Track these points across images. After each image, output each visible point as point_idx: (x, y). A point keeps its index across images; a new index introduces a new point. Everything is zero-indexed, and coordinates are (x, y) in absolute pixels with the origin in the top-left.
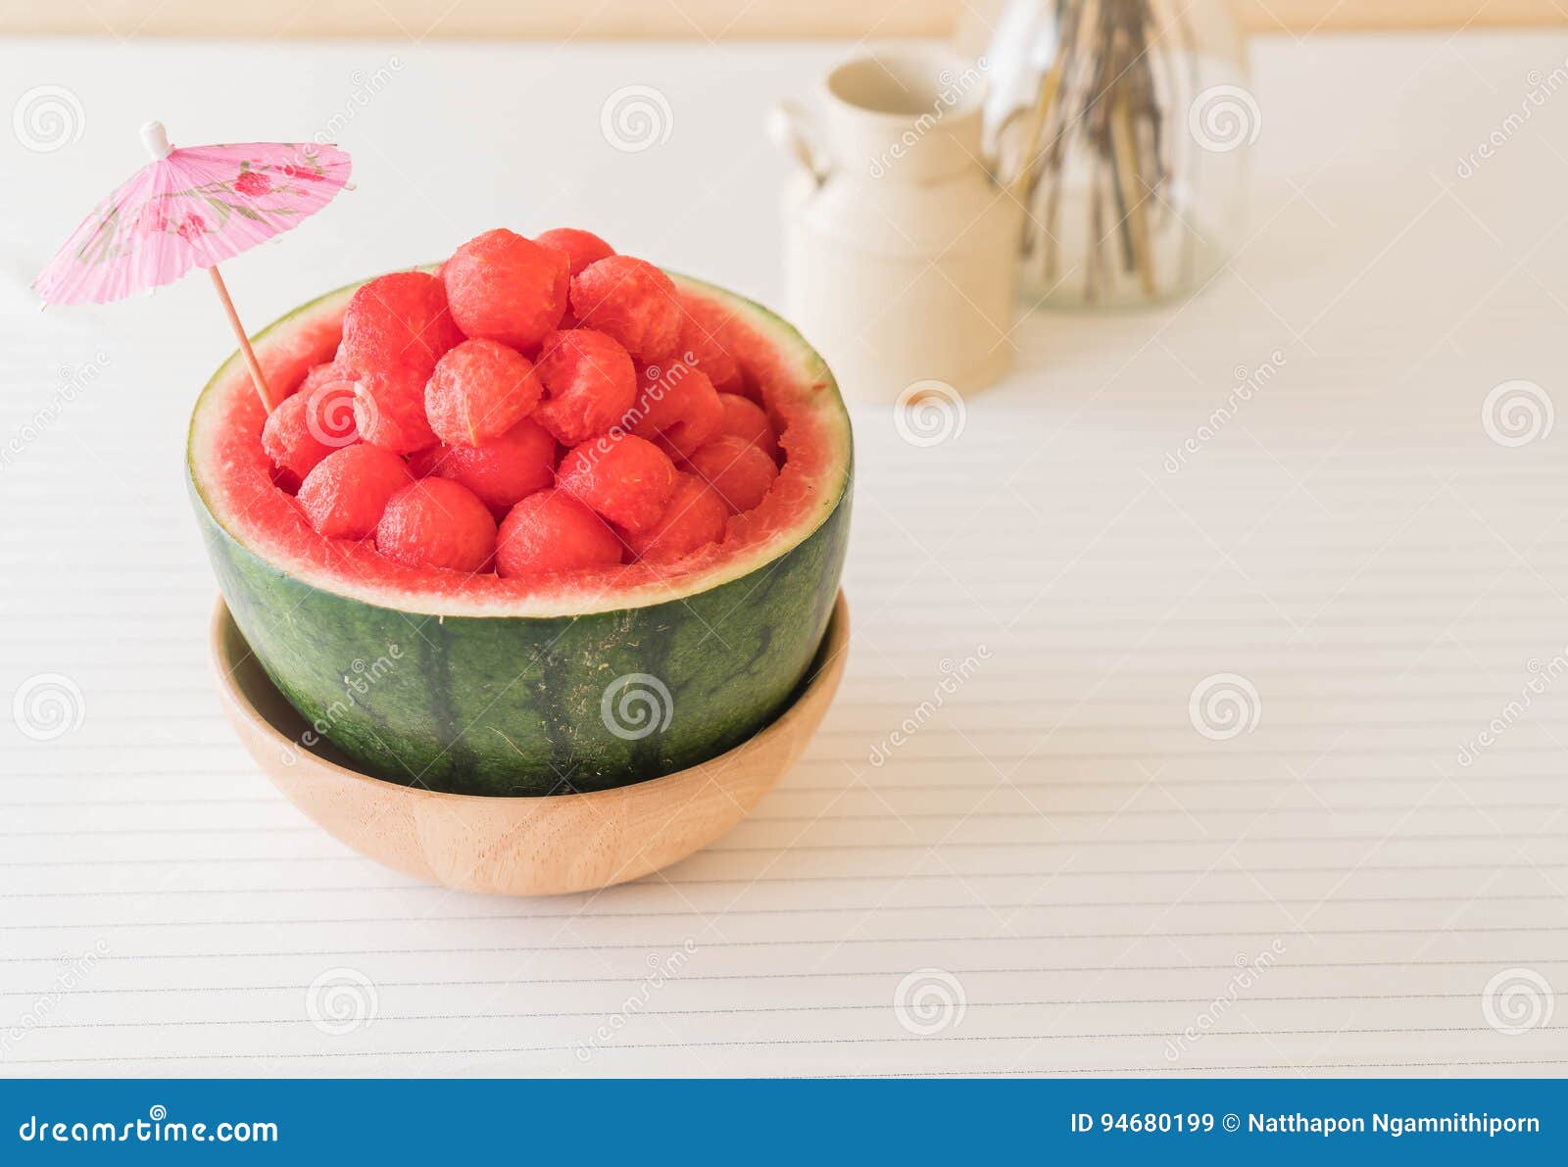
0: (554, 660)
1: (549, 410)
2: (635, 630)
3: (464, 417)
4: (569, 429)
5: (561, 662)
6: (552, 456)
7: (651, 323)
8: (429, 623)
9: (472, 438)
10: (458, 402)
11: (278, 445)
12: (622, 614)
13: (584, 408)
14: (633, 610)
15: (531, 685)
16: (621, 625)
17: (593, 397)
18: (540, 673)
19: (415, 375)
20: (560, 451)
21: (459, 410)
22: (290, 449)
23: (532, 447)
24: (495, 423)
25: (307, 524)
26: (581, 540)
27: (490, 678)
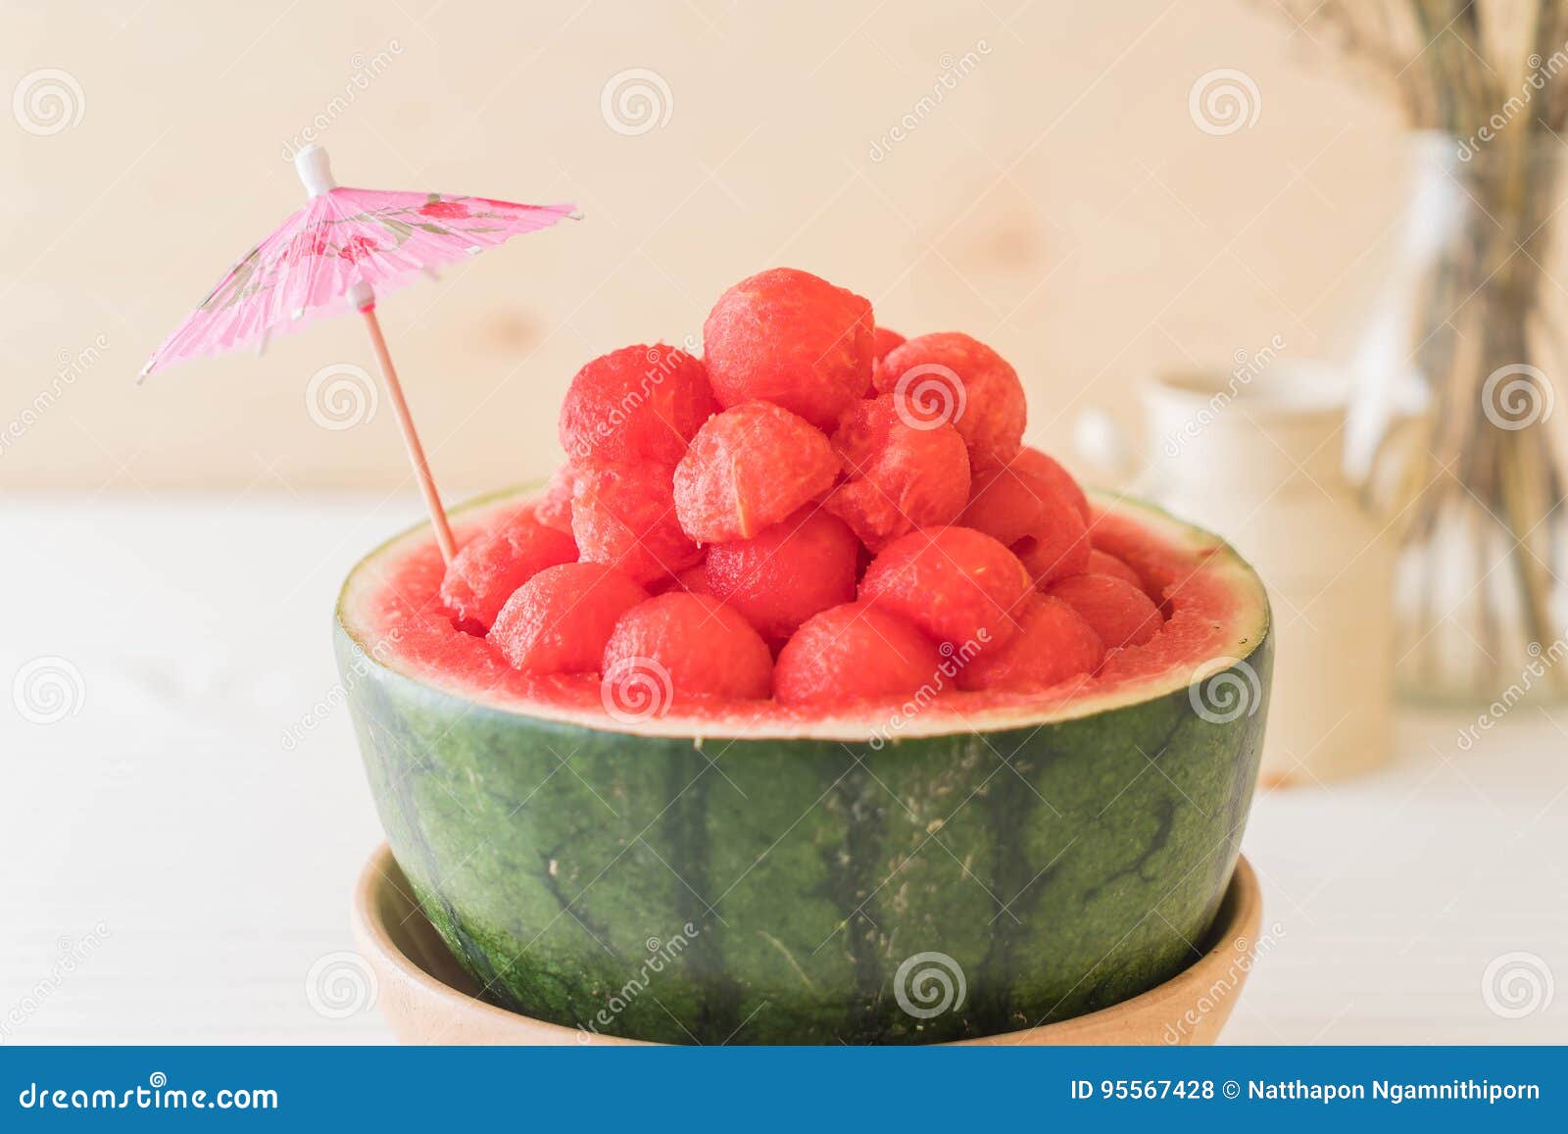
0: (864, 809)
1: (851, 492)
2: (984, 766)
3: (732, 493)
4: (878, 520)
5: (874, 815)
6: (853, 563)
7: (988, 406)
8: (679, 749)
9: (742, 521)
10: (724, 472)
11: (465, 593)
12: (965, 739)
13: (900, 488)
14: (982, 734)
15: (828, 854)
16: (962, 755)
17: (913, 471)
18: (842, 832)
19: (660, 469)
20: (862, 555)
21: (724, 481)
22: (481, 595)
23: (824, 549)
24: (775, 503)
25: (502, 661)
26: (897, 655)
27: (766, 840)
